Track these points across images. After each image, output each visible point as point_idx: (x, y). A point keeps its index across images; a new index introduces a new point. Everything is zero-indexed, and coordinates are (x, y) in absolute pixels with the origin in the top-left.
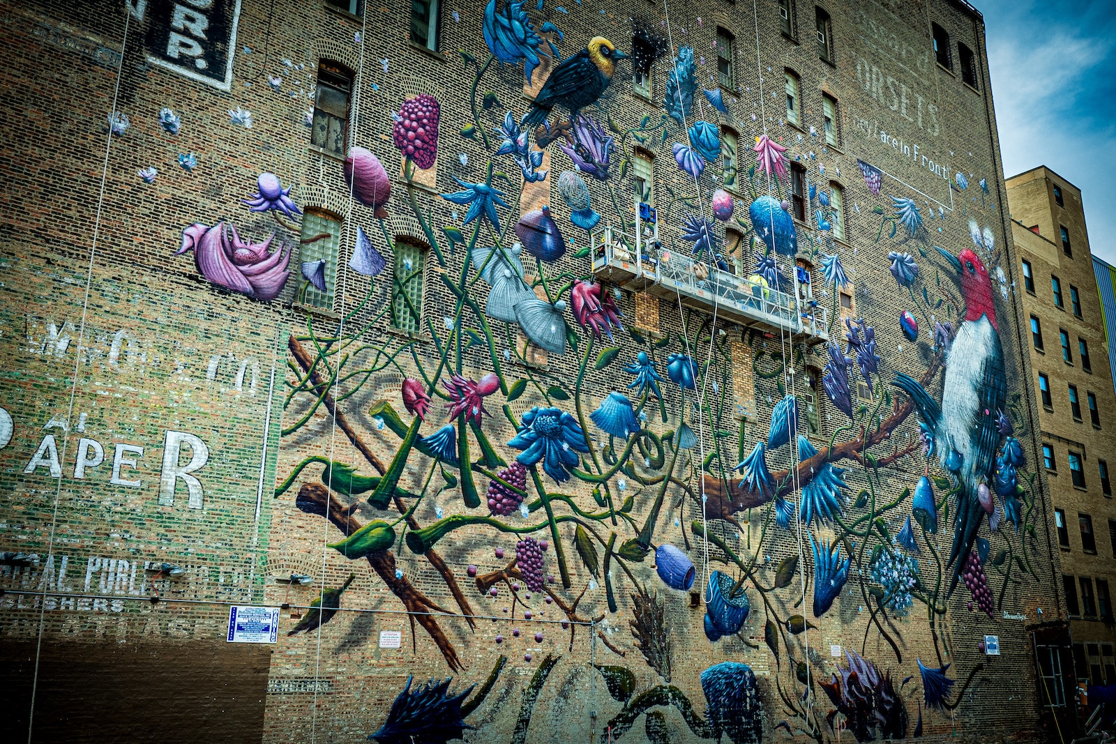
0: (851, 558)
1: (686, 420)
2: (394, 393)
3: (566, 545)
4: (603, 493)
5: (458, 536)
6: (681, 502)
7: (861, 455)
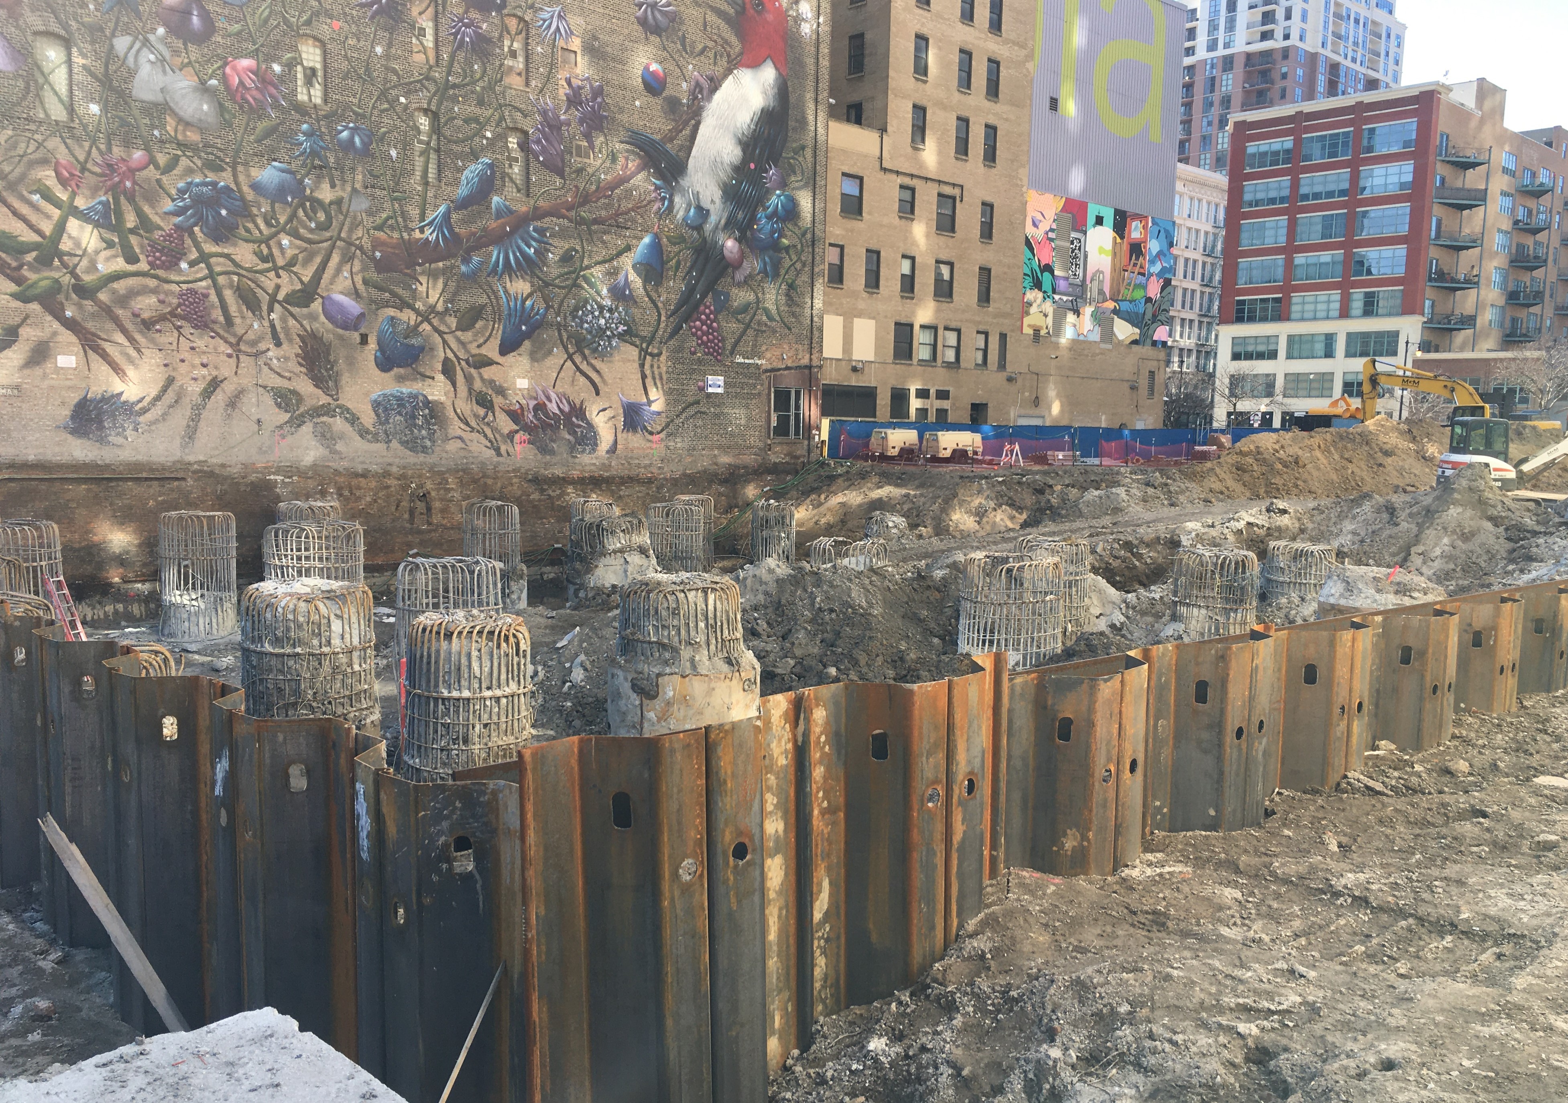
0: (548, 308)
1: (358, 186)
2: (48, 173)
3: (228, 294)
4: (265, 251)
5: (120, 286)
6: (352, 258)
7: (573, 213)
